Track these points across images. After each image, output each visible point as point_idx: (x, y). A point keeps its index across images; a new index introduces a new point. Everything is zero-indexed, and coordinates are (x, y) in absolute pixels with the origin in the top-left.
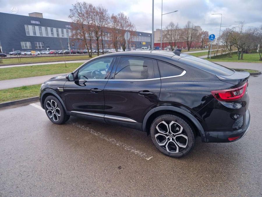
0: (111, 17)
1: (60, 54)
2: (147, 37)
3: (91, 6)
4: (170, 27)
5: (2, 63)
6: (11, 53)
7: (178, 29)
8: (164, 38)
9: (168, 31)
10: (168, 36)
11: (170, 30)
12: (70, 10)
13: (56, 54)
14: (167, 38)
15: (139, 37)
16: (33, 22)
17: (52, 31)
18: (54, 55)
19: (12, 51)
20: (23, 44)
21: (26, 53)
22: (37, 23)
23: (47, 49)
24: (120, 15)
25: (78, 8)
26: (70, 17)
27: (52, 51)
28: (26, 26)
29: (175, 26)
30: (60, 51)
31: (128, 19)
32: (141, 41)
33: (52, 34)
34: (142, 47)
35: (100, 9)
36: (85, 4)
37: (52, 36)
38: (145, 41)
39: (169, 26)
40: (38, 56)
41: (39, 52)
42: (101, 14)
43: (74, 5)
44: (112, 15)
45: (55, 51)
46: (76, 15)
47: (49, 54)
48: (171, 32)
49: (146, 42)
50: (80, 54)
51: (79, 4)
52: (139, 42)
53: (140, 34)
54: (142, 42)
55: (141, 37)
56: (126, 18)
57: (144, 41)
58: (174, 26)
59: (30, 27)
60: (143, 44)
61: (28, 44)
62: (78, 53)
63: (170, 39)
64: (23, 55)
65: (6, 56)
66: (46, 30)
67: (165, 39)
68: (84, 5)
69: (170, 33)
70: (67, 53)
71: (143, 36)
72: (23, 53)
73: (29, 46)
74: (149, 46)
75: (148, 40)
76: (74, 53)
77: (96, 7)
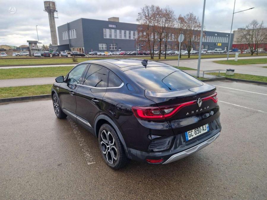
0: (177, 18)
1: (129, 55)
2: (224, 38)
3: (158, 8)
4: (252, 26)
5: (77, 62)
6: (90, 53)
7: (263, 28)
8: (242, 39)
9: (249, 30)
10: (248, 37)
11: (251, 29)
12: (139, 13)
13: (125, 54)
14: (246, 39)
15: (214, 37)
16: (110, 26)
17: (125, 33)
18: (123, 56)
19: (91, 52)
20: (100, 45)
21: (101, 53)
22: (114, 26)
23: (119, 50)
24: (189, 16)
25: (146, 11)
26: (138, 20)
27: (122, 53)
28: (104, 30)
29: (259, 25)
30: (129, 53)
31: (198, 19)
32: (216, 42)
33: (125, 36)
34: (216, 49)
35: (166, 11)
36: (153, 6)
37: (125, 38)
38: (222, 42)
39: (251, 24)
40: (110, 56)
41: (111, 53)
42: (167, 15)
43: (143, 8)
44: (180, 16)
45: (125, 52)
46: (144, 18)
47: (119, 54)
48: (253, 31)
49: (223, 44)
50: (147, 55)
51: (147, 7)
52: (214, 43)
53: (216, 35)
54: (218, 43)
55: (216, 37)
56: (195, 18)
57: (220, 42)
58: (257, 25)
59: (108, 30)
60: (218, 45)
61: (104, 46)
62: (145, 54)
63: (250, 40)
64: (99, 55)
65: (85, 55)
66: (120, 33)
67: (244, 39)
68: (152, 8)
69: (251, 33)
70: (135, 54)
71: (220, 36)
72: (99, 53)
73: (105, 47)
74: (226, 48)
75: (225, 40)
76: (141, 54)
77: (162, 8)
